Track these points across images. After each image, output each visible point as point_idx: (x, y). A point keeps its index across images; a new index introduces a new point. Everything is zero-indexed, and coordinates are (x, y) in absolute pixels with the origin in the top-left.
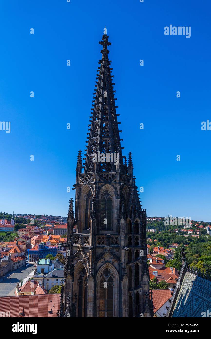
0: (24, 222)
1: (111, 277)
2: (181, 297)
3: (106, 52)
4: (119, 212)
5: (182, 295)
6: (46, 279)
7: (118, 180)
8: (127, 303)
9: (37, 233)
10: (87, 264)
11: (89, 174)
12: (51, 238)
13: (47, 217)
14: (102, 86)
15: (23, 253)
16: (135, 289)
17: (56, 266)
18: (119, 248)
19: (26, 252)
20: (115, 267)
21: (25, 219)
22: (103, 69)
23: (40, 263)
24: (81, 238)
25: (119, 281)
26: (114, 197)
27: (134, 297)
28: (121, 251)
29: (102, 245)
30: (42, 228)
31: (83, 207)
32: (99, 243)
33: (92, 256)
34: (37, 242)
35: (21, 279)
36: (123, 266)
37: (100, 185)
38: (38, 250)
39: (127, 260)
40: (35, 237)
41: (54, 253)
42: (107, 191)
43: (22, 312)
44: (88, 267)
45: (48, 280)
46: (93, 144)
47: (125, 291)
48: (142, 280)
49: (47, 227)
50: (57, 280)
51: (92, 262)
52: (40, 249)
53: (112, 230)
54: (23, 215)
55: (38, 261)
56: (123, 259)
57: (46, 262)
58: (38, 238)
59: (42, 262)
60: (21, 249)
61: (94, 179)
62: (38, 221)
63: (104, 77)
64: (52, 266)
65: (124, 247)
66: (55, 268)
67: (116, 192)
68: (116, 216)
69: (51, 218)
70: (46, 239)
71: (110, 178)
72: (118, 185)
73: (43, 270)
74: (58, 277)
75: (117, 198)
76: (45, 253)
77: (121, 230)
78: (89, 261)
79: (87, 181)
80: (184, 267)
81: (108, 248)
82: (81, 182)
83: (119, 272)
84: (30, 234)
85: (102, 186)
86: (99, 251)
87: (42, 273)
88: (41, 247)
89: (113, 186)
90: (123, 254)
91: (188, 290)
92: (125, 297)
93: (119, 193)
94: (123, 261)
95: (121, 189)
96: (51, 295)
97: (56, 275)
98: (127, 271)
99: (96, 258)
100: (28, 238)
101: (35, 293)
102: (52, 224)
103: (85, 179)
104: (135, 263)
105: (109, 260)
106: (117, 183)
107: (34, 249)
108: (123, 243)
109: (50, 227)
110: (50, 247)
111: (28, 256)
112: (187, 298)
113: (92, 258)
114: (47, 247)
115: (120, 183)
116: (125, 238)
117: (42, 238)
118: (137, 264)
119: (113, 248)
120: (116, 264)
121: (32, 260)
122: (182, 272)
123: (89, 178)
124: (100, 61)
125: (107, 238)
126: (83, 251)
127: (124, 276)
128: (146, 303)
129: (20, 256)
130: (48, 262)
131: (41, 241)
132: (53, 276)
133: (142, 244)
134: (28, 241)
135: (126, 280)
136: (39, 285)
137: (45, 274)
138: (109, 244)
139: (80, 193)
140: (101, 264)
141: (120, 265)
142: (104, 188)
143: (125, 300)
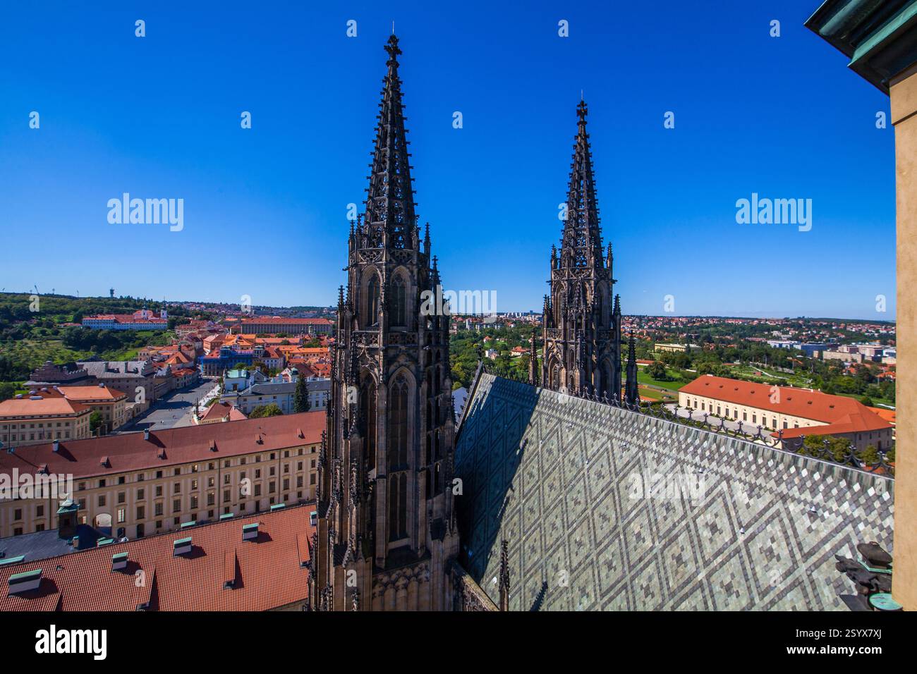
0: (184, 314)
1: (405, 384)
2: (477, 401)
3: (394, 64)
4: (415, 302)
5: (478, 399)
6: (242, 399)
7: (415, 261)
8: (426, 412)
9: (213, 332)
10: (376, 370)
11: (375, 251)
12: (240, 338)
13: (226, 306)
14: (389, 119)
15: (192, 364)
16: (436, 395)
17: (258, 379)
18: (417, 348)
19: (197, 361)
20: (411, 371)
21: (185, 310)
22: (391, 93)
23: (229, 376)
24: (365, 336)
25: (415, 388)
26: (409, 284)
27: (433, 404)
28: (419, 351)
29: (396, 345)
30: (219, 323)
31: (364, 295)
32: (391, 343)
33: (384, 359)
34: (214, 346)
35: (193, 402)
36: (422, 369)
37: (391, 266)
38: (219, 357)
39: (426, 362)
40: (211, 338)
41: (247, 361)
42: (399, 275)
43: (213, 446)
44: (377, 373)
45: (245, 400)
46: (378, 207)
47: (424, 398)
48: (444, 384)
49: (229, 322)
50: (261, 399)
51: (383, 367)
52: (222, 356)
53: (406, 326)
54: (182, 303)
55: (226, 373)
56: (421, 362)
57: (240, 374)
58: (217, 338)
59: (234, 374)
60: (187, 357)
61: (382, 257)
62: (210, 313)
63: (392, 105)
64: (252, 379)
65: (423, 347)
66: (255, 382)
67: (412, 276)
68: (412, 307)
69: (233, 308)
70: (231, 341)
71: (404, 257)
72: (415, 267)
73: (235, 386)
74: (261, 394)
75: (413, 285)
76: (231, 361)
77: (420, 326)
78: (379, 366)
79: (372, 259)
80: (479, 368)
81: (403, 348)
82: (362, 261)
83: (416, 377)
84: (200, 332)
85: (394, 267)
86: (392, 353)
87: (234, 390)
88: (224, 353)
89: (409, 268)
90: (422, 356)
91: (485, 393)
92: (423, 406)
93: (416, 278)
94: (422, 363)
95: (419, 273)
96: (254, 420)
97: (258, 391)
98: (426, 376)
99: (389, 361)
100: (197, 340)
101: (229, 419)
102: (236, 317)
103: (368, 257)
104: (436, 365)
105: (404, 363)
106: (414, 265)
107: (212, 355)
108: (421, 342)
109: (235, 322)
110: (239, 352)
111: (201, 367)
112: (484, 401)
113: (384, 362)
114: (234, 353)
115: (417, 264)
116: (424, 337)
117: (225, 340)
118: (438, 366)
119: (410, 348)
120: (413, 367)
121: (210, 373)
122: (477, 374)
123: (374, 256)
124: (385, 77)
125: (402, 335)
126: (369, 354)
127: (423, 381)
128: (448, 410)
129: (188, 368)
130: (243, 374)
131: (222, 343)
132: (253, 393)
133: (445, 342)
134: (197, 345)
135: (425, 386)
136: (233, 408)
137: (240, 391)
138: (404, 344)
139: (361, 276)
140: (395, 368)
141: (418, 368)
142: (396, 270)
143: (423, 409)
